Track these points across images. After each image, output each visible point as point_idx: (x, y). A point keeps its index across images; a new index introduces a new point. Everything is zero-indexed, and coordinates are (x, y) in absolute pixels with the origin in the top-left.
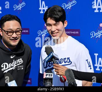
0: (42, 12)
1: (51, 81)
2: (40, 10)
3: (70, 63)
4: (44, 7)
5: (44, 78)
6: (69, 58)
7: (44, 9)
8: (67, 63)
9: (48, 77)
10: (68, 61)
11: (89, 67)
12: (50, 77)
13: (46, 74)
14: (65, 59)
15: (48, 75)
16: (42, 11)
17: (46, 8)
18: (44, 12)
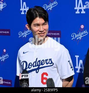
0: (23, 13)
1: (27, 82)
2: (21, 11)
3: (52, 64)
4: (25, 8)
5: (20, 79)
6: (51, 59)
7: (25, 9)
8: (49, 65)
9: (24, 77)
10: (50, 62)
11: (71, 68)
12: (26, 78)
13: (22, 75)
14: (47, 60)
15: (23, 76)
16: (23, 11)
17: (27, 9)
18: (25, 13)
